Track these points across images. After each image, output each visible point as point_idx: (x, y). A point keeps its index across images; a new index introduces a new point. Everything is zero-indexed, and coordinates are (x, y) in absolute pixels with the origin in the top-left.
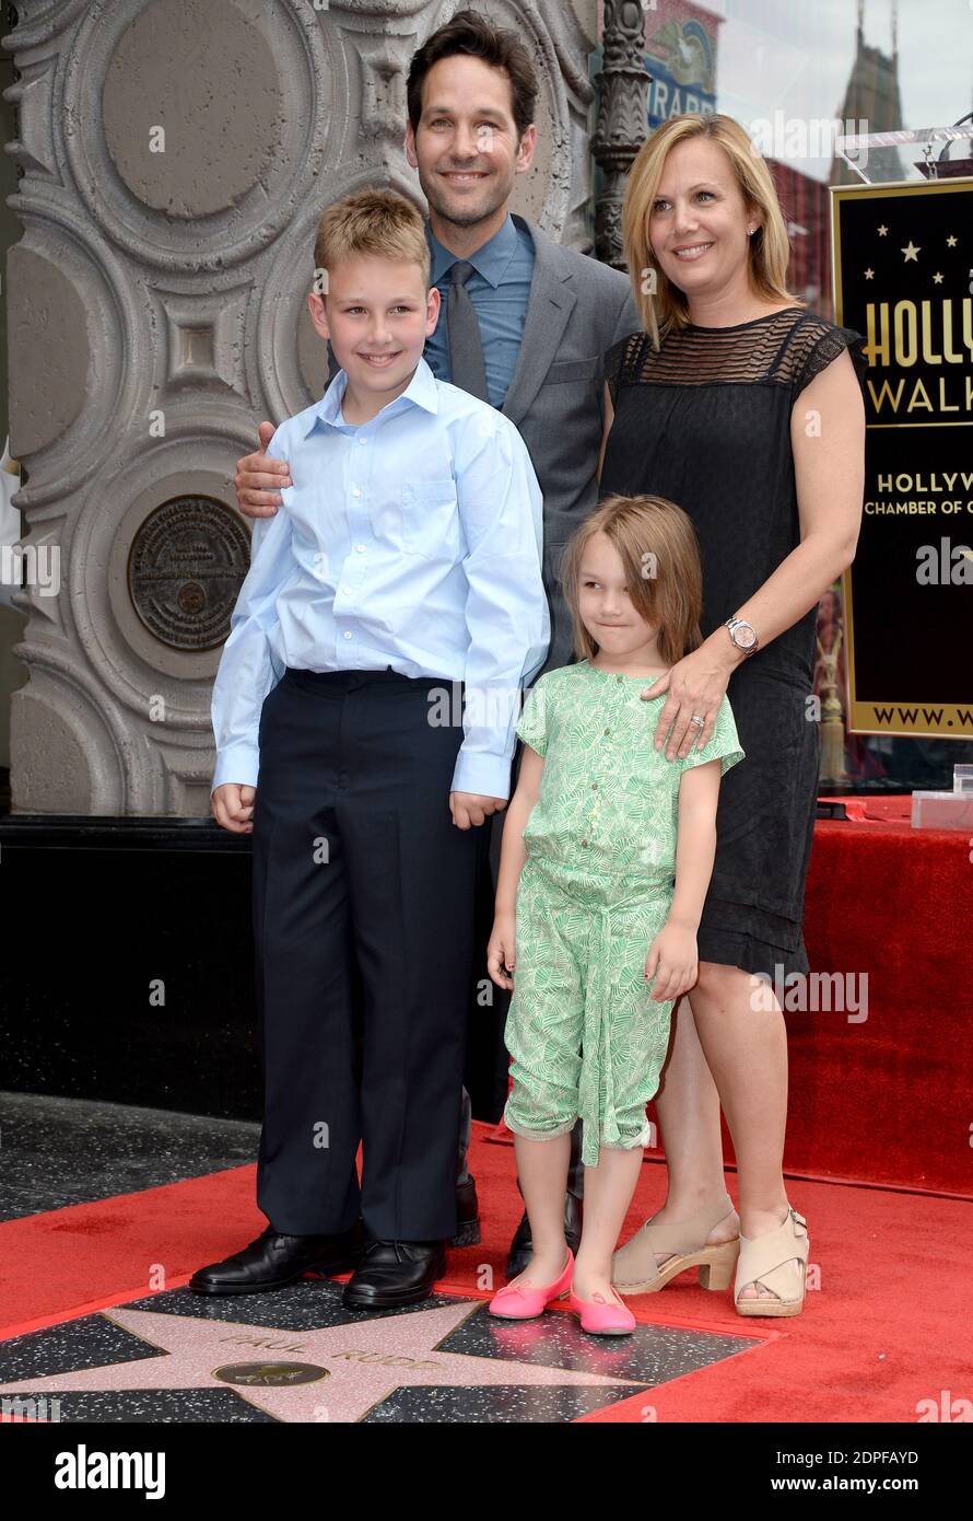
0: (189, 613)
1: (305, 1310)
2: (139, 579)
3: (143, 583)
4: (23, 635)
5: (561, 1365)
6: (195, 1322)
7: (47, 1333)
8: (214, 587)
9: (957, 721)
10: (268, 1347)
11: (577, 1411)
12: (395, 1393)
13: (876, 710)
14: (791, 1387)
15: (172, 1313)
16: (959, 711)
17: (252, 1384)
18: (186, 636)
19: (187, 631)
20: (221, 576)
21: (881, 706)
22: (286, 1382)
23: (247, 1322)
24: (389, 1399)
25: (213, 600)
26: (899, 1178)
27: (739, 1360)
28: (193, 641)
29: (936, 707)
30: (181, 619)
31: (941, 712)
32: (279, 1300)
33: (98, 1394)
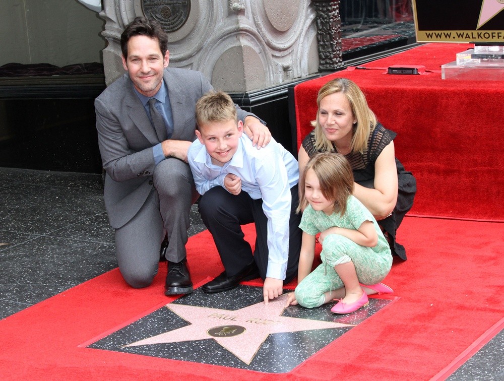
0: (165, 18)
1: (235, 300)
2: (145, 5)
3: (147, 7)
4: (105, 28)
5: (323, 319)
6: (198, 308)
7: (150, 317)
8: (174, 8)
9: (456, 37)
10: (224, 319)
11: (329, 340)
12: (268, 337)
13: (426, 33)
14: (401, 323)
15: (190, 305)
16: (457, 33)
17: (220, 336)
18: (165, 27)
19: (165, 25)
20: (176, 3)
21: (428, 32)
22: (232, 335)
23: (216, 308)
24: (266, 340)
25: (174, 13)
26: (443, 213)
27: (383, 312)
28: (168, 29)
29: (449, 32)
30: (162, 20)
31: (451, 33)
32: (226, 296)
33: (171, 344)
